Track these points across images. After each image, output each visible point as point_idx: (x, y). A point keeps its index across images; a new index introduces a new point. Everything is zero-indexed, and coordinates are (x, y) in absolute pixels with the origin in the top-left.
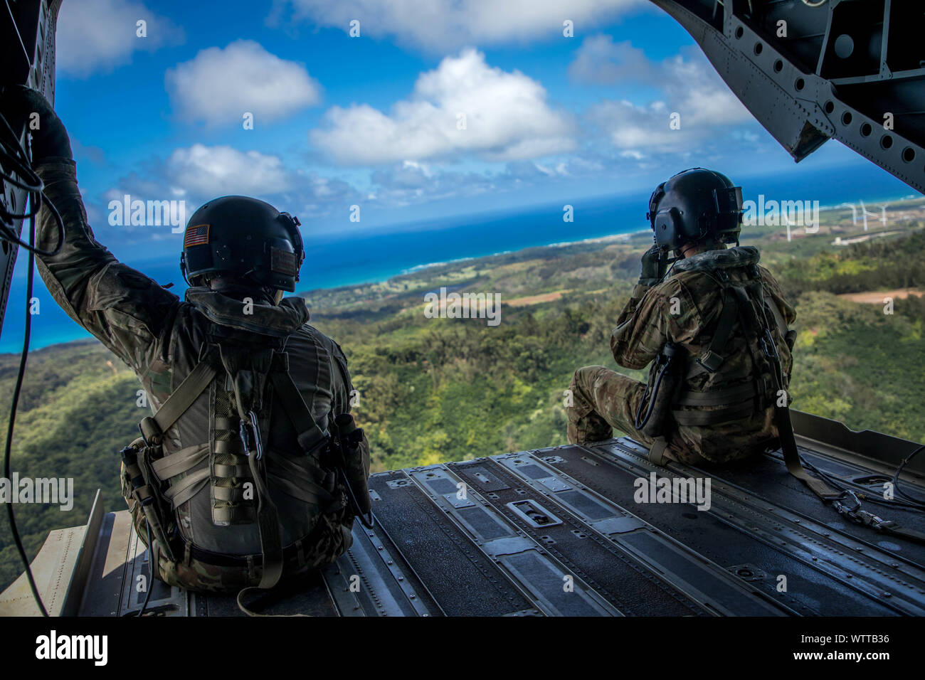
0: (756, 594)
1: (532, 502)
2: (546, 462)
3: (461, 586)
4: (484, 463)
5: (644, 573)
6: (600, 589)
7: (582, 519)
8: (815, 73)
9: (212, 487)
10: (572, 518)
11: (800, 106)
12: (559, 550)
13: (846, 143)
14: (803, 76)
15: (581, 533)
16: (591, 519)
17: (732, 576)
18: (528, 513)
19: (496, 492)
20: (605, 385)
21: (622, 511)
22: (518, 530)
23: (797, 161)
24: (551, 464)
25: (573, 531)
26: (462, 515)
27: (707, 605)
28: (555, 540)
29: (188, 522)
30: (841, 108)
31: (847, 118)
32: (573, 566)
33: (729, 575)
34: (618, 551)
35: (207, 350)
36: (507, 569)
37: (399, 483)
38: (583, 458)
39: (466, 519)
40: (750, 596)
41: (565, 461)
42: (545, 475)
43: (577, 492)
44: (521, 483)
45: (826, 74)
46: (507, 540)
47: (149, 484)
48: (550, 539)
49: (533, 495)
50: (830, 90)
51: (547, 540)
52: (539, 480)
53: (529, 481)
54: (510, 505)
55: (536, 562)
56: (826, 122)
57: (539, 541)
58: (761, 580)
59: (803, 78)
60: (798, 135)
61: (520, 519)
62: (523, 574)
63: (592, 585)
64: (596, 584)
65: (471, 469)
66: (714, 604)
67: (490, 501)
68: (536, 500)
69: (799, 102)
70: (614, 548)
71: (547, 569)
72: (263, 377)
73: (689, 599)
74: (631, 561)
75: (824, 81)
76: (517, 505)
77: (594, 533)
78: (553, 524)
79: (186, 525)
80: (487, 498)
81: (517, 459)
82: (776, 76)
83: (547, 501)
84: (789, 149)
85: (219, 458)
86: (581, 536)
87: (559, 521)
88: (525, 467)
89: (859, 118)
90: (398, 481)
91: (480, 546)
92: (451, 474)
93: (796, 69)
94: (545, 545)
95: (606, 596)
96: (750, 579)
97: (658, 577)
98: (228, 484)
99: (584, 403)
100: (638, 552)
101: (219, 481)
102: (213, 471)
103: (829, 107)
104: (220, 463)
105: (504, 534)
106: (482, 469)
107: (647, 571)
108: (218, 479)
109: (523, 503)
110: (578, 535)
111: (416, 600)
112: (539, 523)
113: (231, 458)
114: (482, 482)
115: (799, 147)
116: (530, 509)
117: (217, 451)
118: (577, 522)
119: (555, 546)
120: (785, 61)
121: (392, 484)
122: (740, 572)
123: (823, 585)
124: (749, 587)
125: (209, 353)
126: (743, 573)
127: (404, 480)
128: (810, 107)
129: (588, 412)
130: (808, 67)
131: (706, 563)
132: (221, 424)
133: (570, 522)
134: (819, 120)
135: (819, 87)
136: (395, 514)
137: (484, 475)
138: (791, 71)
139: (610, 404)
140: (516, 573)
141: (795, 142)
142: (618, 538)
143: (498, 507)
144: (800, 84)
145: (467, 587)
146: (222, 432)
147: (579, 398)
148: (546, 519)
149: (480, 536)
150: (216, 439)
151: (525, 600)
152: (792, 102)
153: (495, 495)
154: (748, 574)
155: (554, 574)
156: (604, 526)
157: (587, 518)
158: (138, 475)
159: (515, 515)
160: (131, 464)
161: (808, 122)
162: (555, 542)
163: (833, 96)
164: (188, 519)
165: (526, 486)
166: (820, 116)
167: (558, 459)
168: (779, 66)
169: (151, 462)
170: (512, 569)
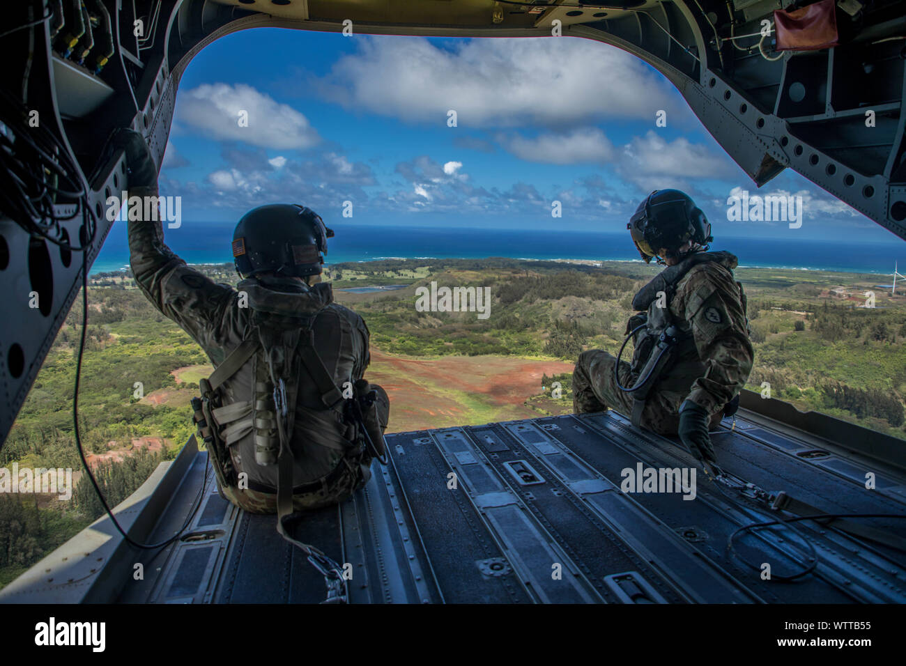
0: (696, 554)
1: (525, 462)
2: (543, 429)
3: (448, 533)
4: (494, 428)
5: (604, 530)
6: (563, 543)
7: (562, 479)
8: (772, 113)
9: (255, 436)
10: (554, 478)
11: (761, 141)
12: (537, 506)
13: (798, 170)
14: (763, 116)
15: (558, 492)
16: (569, 480)
17: (678, 537)
18: (519, 472)
19: (498, 452)
20: (597, 365)
21: (596, 473)
22: (507, 486)
23: (759, 186)
24: (548, 431)
25: (552, 489)
26: (465, 471)
27: (652, 562)
28: (535, 496)
29: (239, 459)
30: (794, 141)
31: (799, 150)
32: (545, 520)
33: (675, 535)
34: (586, 509)
35: (250, 332)
36: (488, 520)
37: (422, 441)
38: (574, 427)
39: (467, 474)
40: (691, 556)
41: (560, 429)
42: (540, 440)
43: (563, 455)
44: (520, 446)
45: (781, 115)
46: (495, 494)
47: (210, 427)
48: (531, 495)
49: (527, 456)
50: (785, 127)
51: (528, 496)
52: (534, 444)
53: (526, 444)
54: (506, 464)
55: (514, 515)
56: (782, 154)
57: (522, 497)
58: (703, 541)
59: (764, 118)
60: (760, 165)
61: (511, 476)
62: (501, 525)
63: (557, 539)
64: (561, 538)
65: (481, 433)
66: (658, 562)
67: (491, 460)
68: (528, 461)
69: (761, 137)
70: (583, 506)
71: (522, 522)
72: (291, 352)
73: (638, 557)
74: (595, 518)
75: (780, 119)
76: (512, 464)
77: (569, 493)
78: (538, 482)
79: (238, 462)
80: (489, 457)
81: (521, 425)
82: (741, 117)
83: (537, 462)
84: (752, 176)
85: (259, 414)
86: (558, 494)
87: (542, 480)
88: (525, 433)
89: (809, 150)
90: (421, 439)
91: (472, 498)
92: (465, 435)
93: (757, 111)
94: (526, 501)
95: (566, 550)
96: (693, 540)
97: (615, 535)
98: (266, 434)
99: (582, 380)
100: (603, 512)
101: (260, 432)
102: (255, 422)
103: (784, 142)
104: (259, 417)
105: (495, 489)
106: (492, 432)
107: (607, 529)
108: (259, 429)
109: (516, 463)
110: (555, 493)
111: (408, 542)
112: (526, 481)
113: (268, 414)
114: (488, 444)
115: (760, 174)
116: (522, 468)
117: (258, 408)
118: (557, 482)
119: (534, 503)
120: (749, 105)
121: (417, 442)
122: (685, 534)
123: (757, 549)
124: (692, 548)
125: (251, 334)
126: (688, 534)
127: (427, 438)
128: (769, 142)
129: (584, 387)
130: (768, 109)
131: (658, 523)
132: (261, 387)
133: (552, 482)
134: (775, 152)
135: (776, 125)
136: (412, 467)
137: (491, 437)
138: (754, 113)
139: (600, 380)
140: (496, 525)
141: (757, 170)
142: (588, 498)
143: (496, 466)
144: (761, 123)
145: (452, 534)
146: (262, 394)
147: (580, 376)
148: (533, 478)
149: (474, 490)
150: (256, 399)
151: (497, 548)
152: (755, 138)
153: (496, 455)
154: (693, 535)
155: (527, 527)
156: (578, 486)
157: (566, 478)
158: (202, 418)
159: (508, 473)
160: (198, 410)
161: (767, 154)
162: (535, 498)
163: (787, 132)
164: (240, 457)
165: (523, 448)
166: (778, 149)
167: (554, 426)
168: (744, 109)
169: (212, 409)
170: (493, 520)
